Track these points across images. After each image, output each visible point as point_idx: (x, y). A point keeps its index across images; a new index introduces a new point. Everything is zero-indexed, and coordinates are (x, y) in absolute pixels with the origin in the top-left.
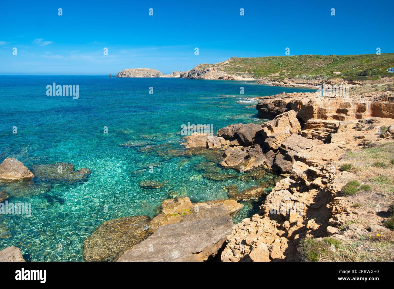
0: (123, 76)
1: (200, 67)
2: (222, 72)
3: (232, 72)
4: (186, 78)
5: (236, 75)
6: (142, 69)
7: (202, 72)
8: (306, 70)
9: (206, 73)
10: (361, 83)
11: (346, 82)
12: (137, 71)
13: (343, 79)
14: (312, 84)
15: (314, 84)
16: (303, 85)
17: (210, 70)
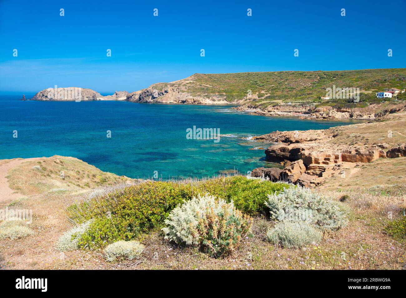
0: (44, 99)
1: (155, 88)
2: (186, 94)
3: (198, 94)
4: (137, 102)
5: (204, 98)
7: (159, 94)
8: (289, 90)
9: (163, 94)
10: (350, 111)
11: (335, 109)
13: (332, 107)
14: (299, 112)
15: (301, 112)
16: (289, 114)
17: (169, 91)
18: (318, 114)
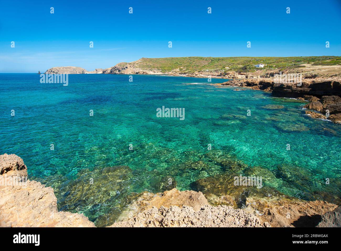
0: (52, 74)
1: (120, 65)
2: (138, 69)
3: (145, 68)
4: (109, 73)
5: (149, 71)
6: (69, 67)
7: (122, 69)
9: (125, 69)
11: (237, 73)
12: (64, 69)
15: (215, 75)
16: (209, 76)
17: (128, 67)
18: (229, 75)
